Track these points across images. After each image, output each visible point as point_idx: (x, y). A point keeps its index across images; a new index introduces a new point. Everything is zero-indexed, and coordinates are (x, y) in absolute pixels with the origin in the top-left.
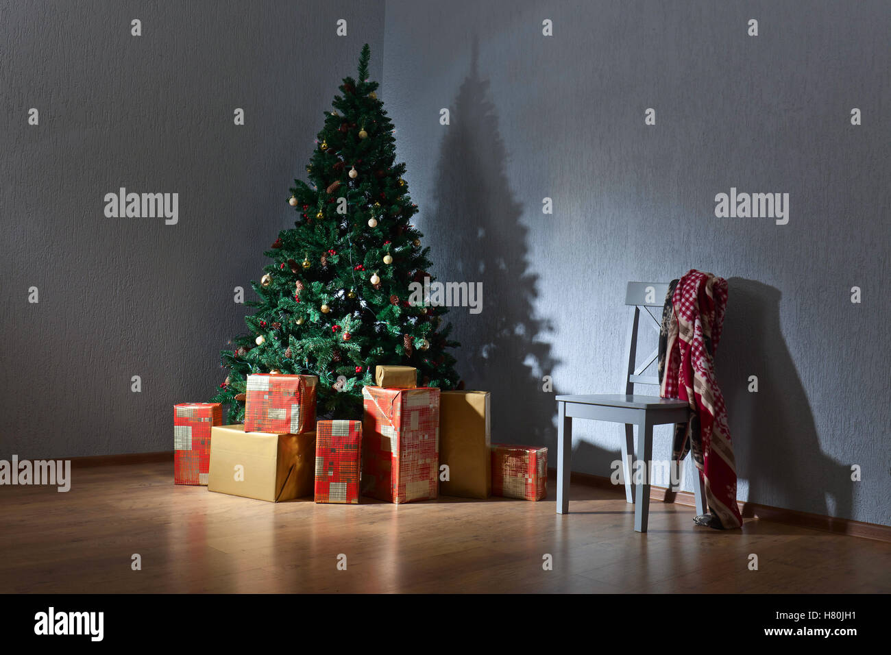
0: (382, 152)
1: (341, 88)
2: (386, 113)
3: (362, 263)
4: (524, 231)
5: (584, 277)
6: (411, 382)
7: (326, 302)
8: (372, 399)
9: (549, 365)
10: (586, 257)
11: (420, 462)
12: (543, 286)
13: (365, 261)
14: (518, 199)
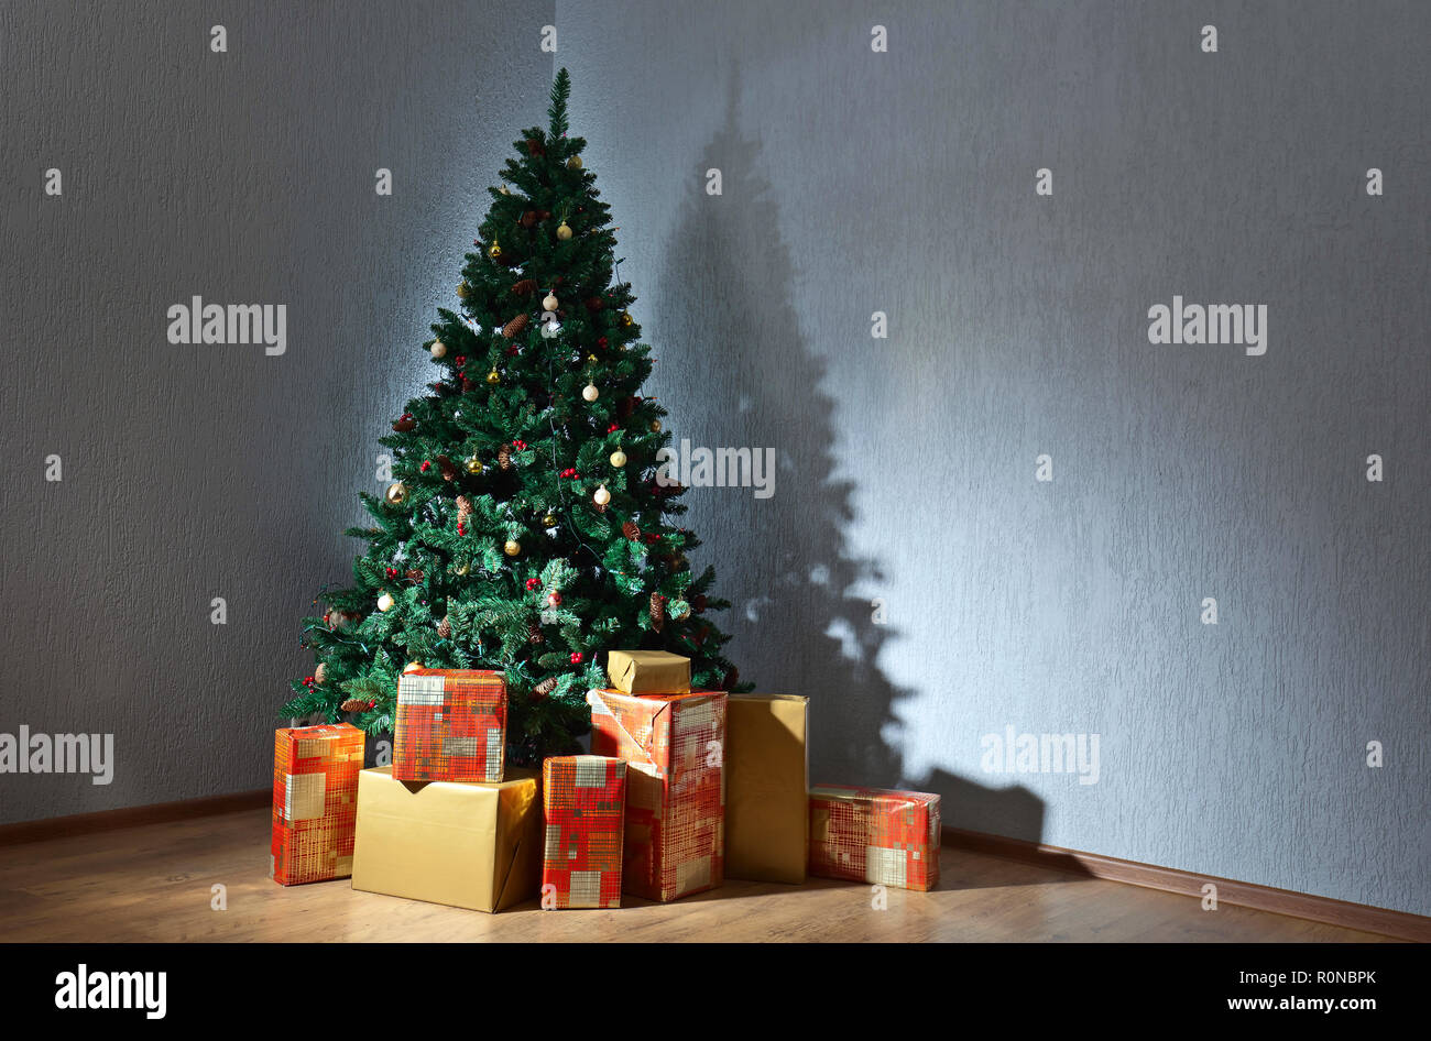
0: (597, 262)
1: (520, 146)
2: (597, 193)
3: (573, 465)
4: (828, 406)
5: (942, 489)
6: (681, 683)
7: (515, 536)
8: (609, 713)
9: (873, 640)
10: (946, 457)
11: (698, 825)
12: (863, 501)
13: (578, 462)
14: (815, 349)
